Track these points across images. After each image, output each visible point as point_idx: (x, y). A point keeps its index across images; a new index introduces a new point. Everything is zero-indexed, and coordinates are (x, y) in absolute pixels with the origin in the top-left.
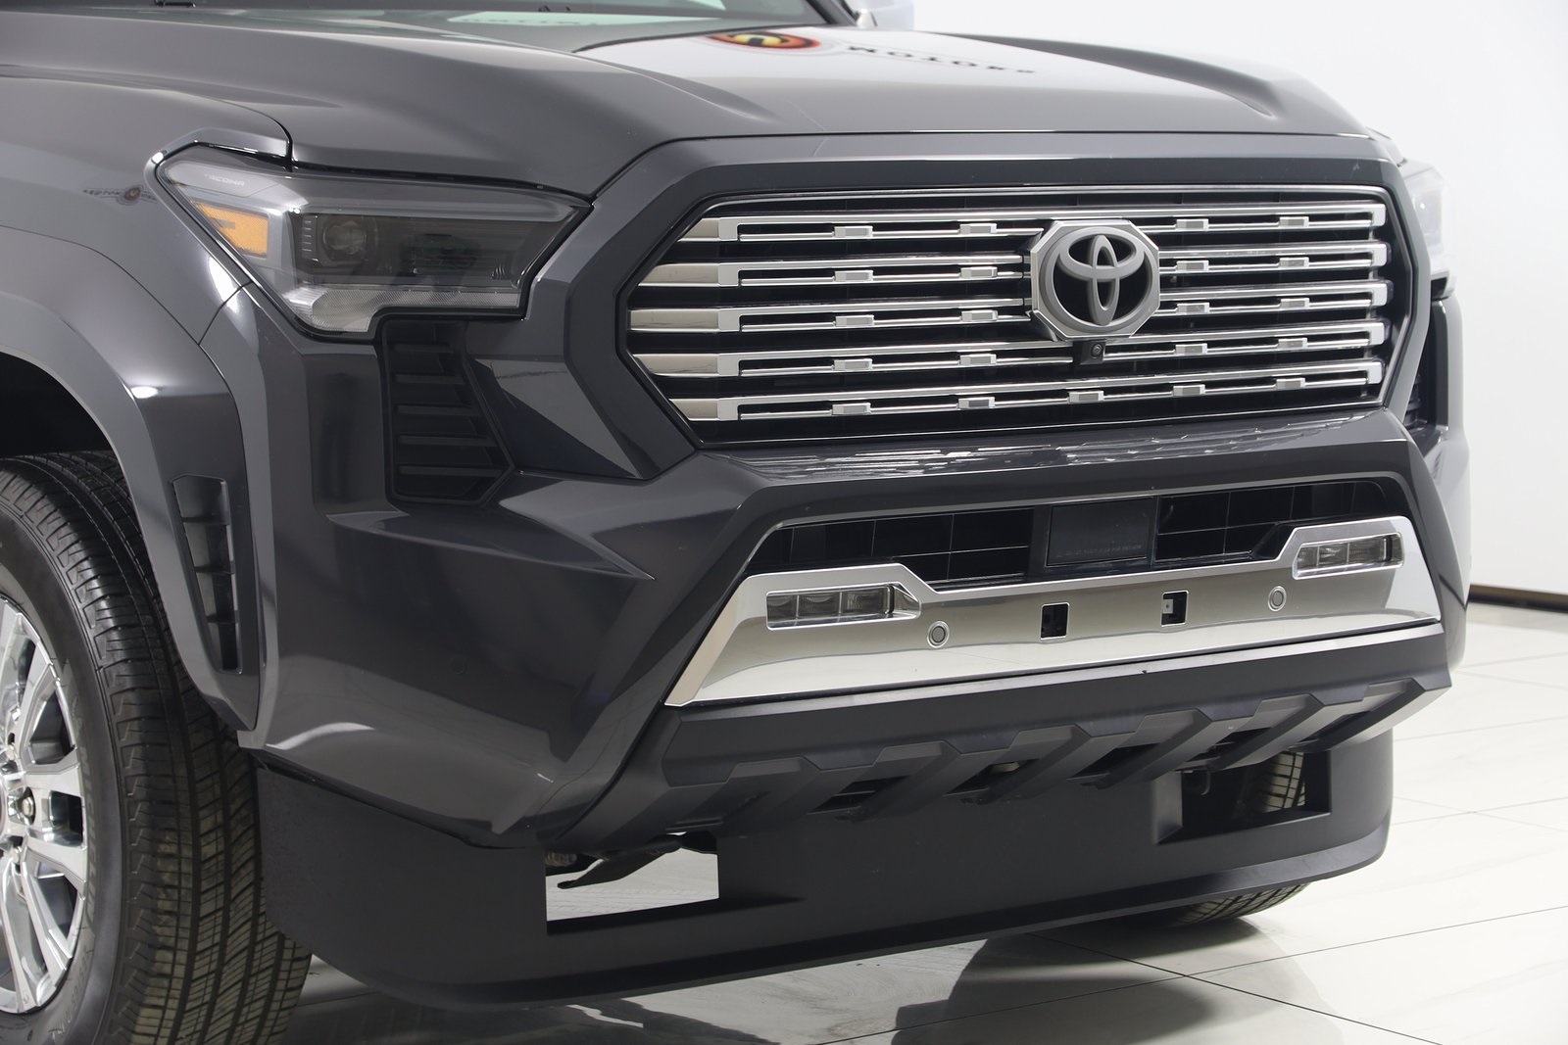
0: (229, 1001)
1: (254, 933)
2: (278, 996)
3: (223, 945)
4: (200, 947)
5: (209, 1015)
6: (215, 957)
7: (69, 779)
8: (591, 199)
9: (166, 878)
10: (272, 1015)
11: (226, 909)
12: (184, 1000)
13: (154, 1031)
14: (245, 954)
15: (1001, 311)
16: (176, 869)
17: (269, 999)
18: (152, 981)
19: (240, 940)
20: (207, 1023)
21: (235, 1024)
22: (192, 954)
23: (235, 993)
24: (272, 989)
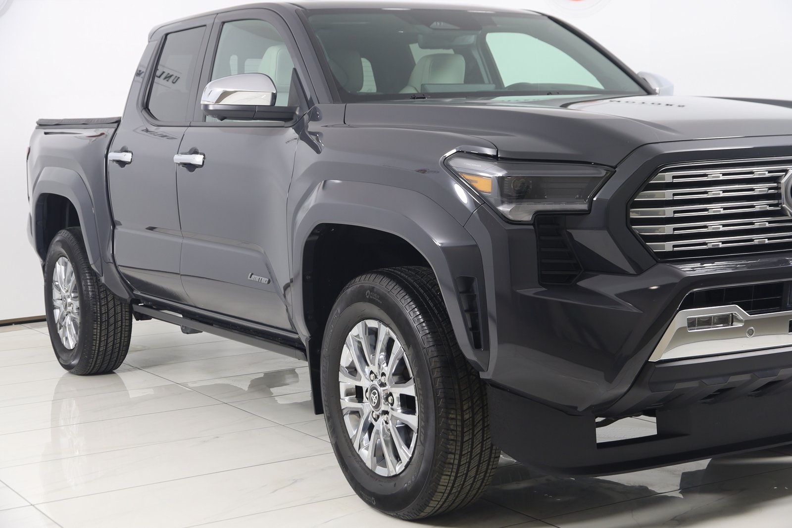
0: (472, 473)
1: (482, 447)
2: (489, 471)
3: (471, 452)
4: (463, 453)
5: (465, 479)
6: (469, 456)
7: (410, 390)
8: (615, 167)
9: (452, 427)
10: (486, 478)
11: (472, 439)
12: (457, 473)
13: (446, 484)
14: (479, 455)
15: (770, 205)
16: (455, 424)
17: (486, 472)
18: (446, 465)
19: (477, 450)
20: (465, 481)
21: (474, 481)
22: (461, 455)
23: (475, 470)
24: (487, 469)
